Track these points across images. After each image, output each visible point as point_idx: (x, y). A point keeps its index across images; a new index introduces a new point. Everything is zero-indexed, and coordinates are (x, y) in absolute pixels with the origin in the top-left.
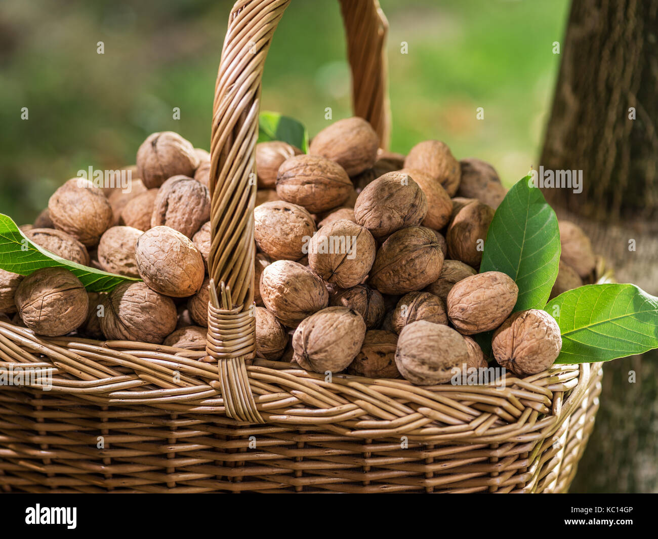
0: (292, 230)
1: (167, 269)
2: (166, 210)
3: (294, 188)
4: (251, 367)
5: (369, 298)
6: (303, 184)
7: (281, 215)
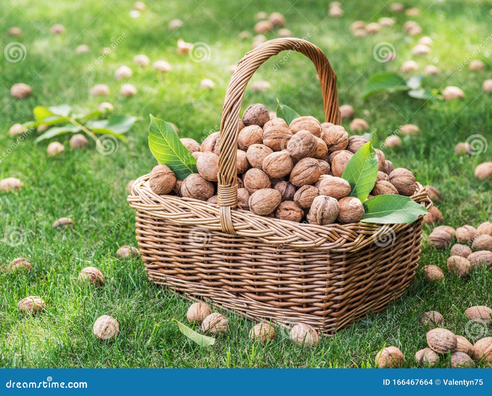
0: (261, 157)
1: (208, 169)
2: (215, 145)
3: (270, 141)
4: (232, 211)
5: (287, 187)
6: (274, 139)
7: (259, 150)
